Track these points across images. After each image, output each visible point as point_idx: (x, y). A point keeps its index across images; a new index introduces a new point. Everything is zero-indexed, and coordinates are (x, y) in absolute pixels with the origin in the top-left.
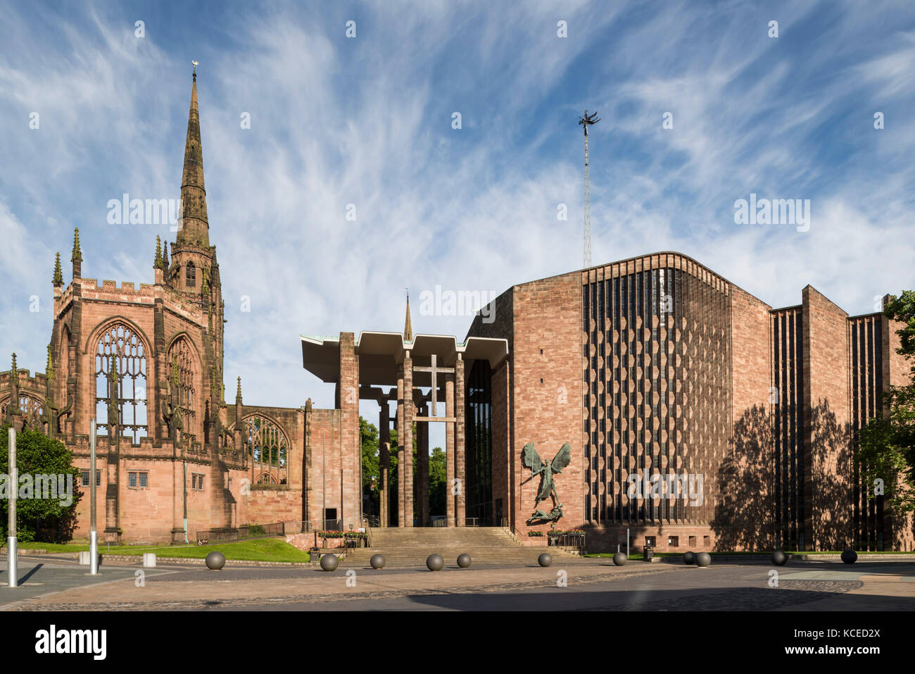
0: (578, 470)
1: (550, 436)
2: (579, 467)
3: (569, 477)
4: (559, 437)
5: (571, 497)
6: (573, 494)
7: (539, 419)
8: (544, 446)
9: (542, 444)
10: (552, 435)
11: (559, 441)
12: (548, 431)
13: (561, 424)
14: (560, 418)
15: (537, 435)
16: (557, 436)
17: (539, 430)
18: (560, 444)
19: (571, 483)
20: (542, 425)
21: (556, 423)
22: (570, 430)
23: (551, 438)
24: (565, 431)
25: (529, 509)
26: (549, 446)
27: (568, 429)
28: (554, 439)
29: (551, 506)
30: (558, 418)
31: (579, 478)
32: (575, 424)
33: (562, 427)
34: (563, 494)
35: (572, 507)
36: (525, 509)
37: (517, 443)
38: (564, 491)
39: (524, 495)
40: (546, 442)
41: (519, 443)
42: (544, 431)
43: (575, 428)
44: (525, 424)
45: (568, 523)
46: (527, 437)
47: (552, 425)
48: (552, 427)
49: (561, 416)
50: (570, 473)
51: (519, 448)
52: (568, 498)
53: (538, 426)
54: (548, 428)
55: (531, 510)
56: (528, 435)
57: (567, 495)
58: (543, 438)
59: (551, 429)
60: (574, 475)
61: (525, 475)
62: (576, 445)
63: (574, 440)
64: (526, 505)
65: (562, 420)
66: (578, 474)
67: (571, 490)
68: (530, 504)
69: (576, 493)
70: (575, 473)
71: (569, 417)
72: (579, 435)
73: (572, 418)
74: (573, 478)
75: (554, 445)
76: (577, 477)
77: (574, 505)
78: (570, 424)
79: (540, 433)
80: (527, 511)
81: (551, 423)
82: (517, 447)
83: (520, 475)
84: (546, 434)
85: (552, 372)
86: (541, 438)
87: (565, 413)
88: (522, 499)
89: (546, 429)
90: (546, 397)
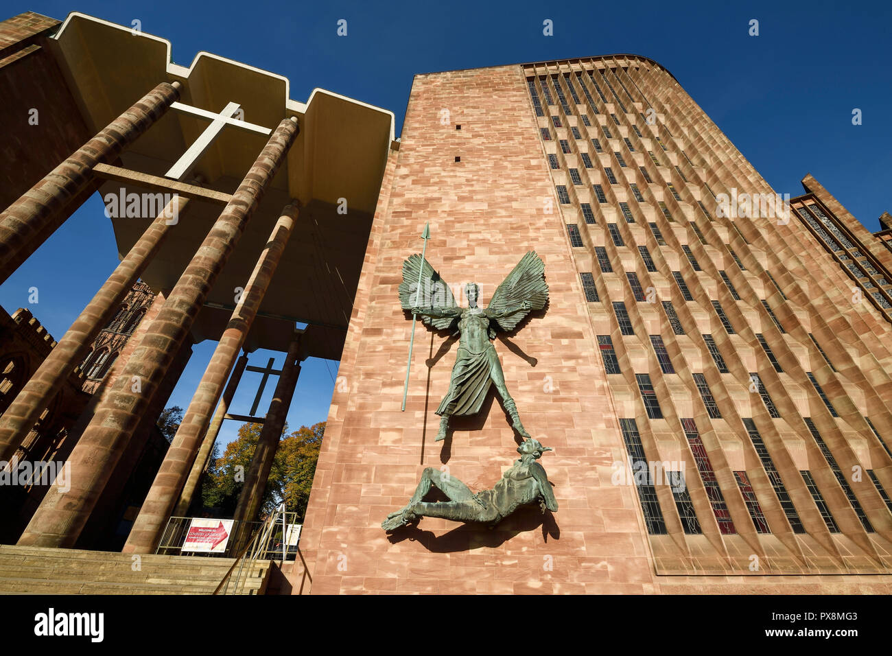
0: (577, 328)
1: (479, 245)
2: (578, 319)
3: (551, 349)
4: (505, 248)
5: (569, 420)
6: (576, 408)
7: (450, 213)
8: (462, 266)
9: (457, 262)
10: (484, 243)
11: (504, 257)
12: (472, 236)
13: (507, 223)
14: (503, 213)
15: (444, 243)
16: (499, 246)
17: (448, 234)
18: (509, 261)
19: (559, 370)
20: (457, 225)
21: (493, 221)
22: (532, 234)
23: (481, 252)
24: (519, 237)
25: (396, 467)
26: (476, 266)
27: (528, 232)
28: (491, 253)
29: (492, 459)
30: (499, 213)
31: (584, 354)
32: (546, 223)
33: (512, 228)
34: (534, 408)
35: (582, 463)
36: (376, 468)
37: (386, 259)
38: (535, 398)
39: (382, 407)
40: (468, 258)
41: (390, 259)
42: (463, 236)
43: (546, 231)
44: (412, 223)
45: (578, 549)
46: (415, 247)
47: (484, 225)
48: (484, 227)
49: (506, 209)
50: (549, 337)
51: (389, 271)
52: (558, 423)
53: (447, 227)
54: (474, 230)
55: (401, 472)
56: (418, 243)
57: (552, 412)
58: (460, 249)
59: (480, 232)
60: (565, 342)
61: (394, 341)
62: (555, 265)
63: (549, 253)
64: (385, 450)
65: (510, 216)
66: (578, 341)
67: (562, 395)
68: (400, 448)
69: (586, 404)
70: (566, 338)
71: (526, 211)
72: (559, 243)
73: (534, 212)
74: (563, 352)
75: (490, 265)
76: (578, 350)
77: (586, 456)
78: (530, 224)
79: (450, 240)
80: (384, 480)
81: (482, 222)
82: (383, 267)
83: (380, 341)
84: (468, 241)
85: (481, 150)
86: (453, 250)
87: (515, 205)
88: (372, 426)
89: (467, 232)
90: (467, 180)
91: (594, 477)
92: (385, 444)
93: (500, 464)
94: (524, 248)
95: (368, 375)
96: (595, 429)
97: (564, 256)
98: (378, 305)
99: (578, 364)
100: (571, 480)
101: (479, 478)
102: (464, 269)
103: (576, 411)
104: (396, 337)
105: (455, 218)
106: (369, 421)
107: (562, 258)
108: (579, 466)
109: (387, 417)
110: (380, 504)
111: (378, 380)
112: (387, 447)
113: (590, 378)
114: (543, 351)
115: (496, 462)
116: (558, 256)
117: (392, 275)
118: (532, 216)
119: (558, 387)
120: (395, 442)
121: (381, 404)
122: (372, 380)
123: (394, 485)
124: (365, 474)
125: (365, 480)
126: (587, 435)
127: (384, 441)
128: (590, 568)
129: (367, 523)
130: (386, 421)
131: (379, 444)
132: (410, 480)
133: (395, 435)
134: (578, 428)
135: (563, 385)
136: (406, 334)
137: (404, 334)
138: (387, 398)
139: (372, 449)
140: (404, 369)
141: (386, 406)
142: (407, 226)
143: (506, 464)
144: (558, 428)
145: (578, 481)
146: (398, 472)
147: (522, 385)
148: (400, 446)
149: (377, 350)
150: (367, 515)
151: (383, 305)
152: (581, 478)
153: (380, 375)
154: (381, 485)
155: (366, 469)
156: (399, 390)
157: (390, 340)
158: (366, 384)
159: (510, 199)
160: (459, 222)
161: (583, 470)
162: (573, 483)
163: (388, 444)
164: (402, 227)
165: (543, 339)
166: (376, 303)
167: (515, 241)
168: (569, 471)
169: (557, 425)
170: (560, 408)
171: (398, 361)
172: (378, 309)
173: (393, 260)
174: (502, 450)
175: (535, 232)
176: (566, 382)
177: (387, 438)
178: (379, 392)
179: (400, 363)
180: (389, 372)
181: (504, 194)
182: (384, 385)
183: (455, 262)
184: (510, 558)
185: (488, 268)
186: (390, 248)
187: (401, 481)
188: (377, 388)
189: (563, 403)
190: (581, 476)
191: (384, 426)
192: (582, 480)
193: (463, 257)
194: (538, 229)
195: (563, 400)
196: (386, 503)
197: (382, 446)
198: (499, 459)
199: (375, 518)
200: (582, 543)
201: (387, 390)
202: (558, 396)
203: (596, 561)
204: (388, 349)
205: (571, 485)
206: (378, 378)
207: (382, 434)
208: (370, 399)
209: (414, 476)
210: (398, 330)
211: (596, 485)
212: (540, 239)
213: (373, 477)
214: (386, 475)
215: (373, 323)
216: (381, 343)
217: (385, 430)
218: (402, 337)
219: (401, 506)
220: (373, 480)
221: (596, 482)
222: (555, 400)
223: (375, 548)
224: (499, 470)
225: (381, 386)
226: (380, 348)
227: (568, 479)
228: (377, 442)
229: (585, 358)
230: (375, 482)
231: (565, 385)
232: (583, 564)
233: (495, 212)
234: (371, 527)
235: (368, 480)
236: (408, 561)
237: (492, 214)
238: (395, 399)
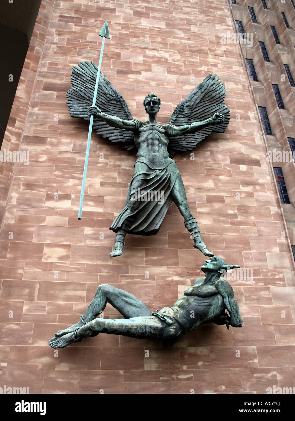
0: (255, 155)
1: (154, 62)
2: (256, 148)
3: (229, 174)
4: (184, 69)
5: (246, 243)
6: (253, 231)
7: (124, 26)
8: (138, 81)
9: (132, 76)
10: (162, 61)
11: (182, 78)
12: (148, 52)
13: (185, 45)
14: (182, 35)
15: (118, 55)
16: (178, 67)
17: (123, 47)
18: (188, 82)
19: (237, 194)
20: (133, 39)
21: (171, 40)
22: (211, 59)
23: (158, 70)
24: (198, 60)
25: (63, 285)
26: (153, 83)
27: (207, 58)
28: (169, 72)
29: (169, 279)
30: (178, 34)
31: (261, 181)
32: (225, 51)
33: (191, 51)
34: (211, 230)
35: (257, 283)
36: (40, 285)
37: (50, 64)
38: (214, 220)
39: (46, 222)
40: (144, 74)
41: (56, 64)
42: (139, 51)
43: (224, 58)
44: (82, 30)
45: (251, 361)
46: (85, 55)
47: (162, 43)
48: (161, 46)
49: (186, 31)
50: (228, 162)
51: (54, 78)
52: (234, 245)
54: (151, 47)
55: (69, 290)
56: (89, 52)
57: (230, 235)
58: (136, 64)
59: (157, 50)
60: (243, 168)
61: (60, 152)
62: (235, 93)
63: (228, 81)
64: (50, 267)
65: (189, 39)
66: (256, 168)
67: (240, 218)
68: (67, 265)
69: (263, 229)
70: (244, 164)
71: (205, 37)
72: (238, 73)
73: (213, 38)
74: (241, 178)
75: (168, 84)
76: (256, 177)
77: (261, 277)
78: (210, 50)
79: (124, 54)
80: (50, 297)
81: (159, 40)
82: (48, 72)
83: (44, 151)
84: (144, 56)
86: (128, 64)
87: (193, 28)
88: (35, 240)
89: (144, 48)
91: (267, 296)
92: (50, 260)
93: (177, 283)
94: (203, 72)
95: (29, 186)
96: (269, 252)
97: (243, 85)
98: (41, 112)
99: (256, 190)
100: (246, 299)
101: (155, 297)
102: (140, 85)
103: (253, 235)
104: (63, 148)
105: (130, 32)
106: (31, 235)
107: (240, 87)
108: (254, 286)
109: (52, 232)
110: (44, 322)
111: (43, 192)
112: (52, 263)
113: (266, 204)
114: (222, 175)
115: (172, 281)
116: (237, 85)
117: (58, 81)
118: (211, 42)
119: (236, 211)
120: (61, 258)
121: (45, 217)
122: (34, 191)
123: (61, 303)
124: (27, 291)
125: (27, 297)
126: (262, 258)
127: (49, 257)
128: (261, 377)
129: (30, 342)
130: (51, 236)
131: (43, 260)
132: (80, 298)
133: (62, 252)
134: (255, 251)
135: (240, 209)
136: (74, 145)
137: (72, 146)
138: (53, 212)
139: (35, 265)
140: (71, 182)
141: (50, 220)
142: (75, 32)
143: (183, 283)
144: (236, 250)
145: (253, 300)
146: (65, 290)
147: (200, 207)
148: (67, 263)
149: (40, 160)
150: (31, 333)
151: (47, 112)
152: (255, 297)
153: (43, 187)
154: (47, 302)
155: (30, 285)
156: (66, 204)
157: (56, 150)
158: (27, 196)
159: (189, 22)
160: (135, 37)
161: (257, 290)
162: (248, 302)
163: (54, 260)
164: (71, 33)
165: (223, 163)
166: (39, 110)
167: (194, 64)
168: (245, 291)
169: (234, 248)
170: (238, 231)
171: (65, 173)
172: (42, 117)
173: (60, 66)
174: (179, 270)
175: (214, 58)
176: (245, 206)
177: (52, 254)
178: (43, 204)
179: (67, 175)
180: (55, 185)
181: (183, 16)
182: (50, 198)
183: (130, 76)
184: (186, 372)
185: (166, 86)
186: (55, 53)
187: (68, 298)
188: (40, 201)
189: (240, 227)
190: (256, 295)
191: (48, 242)
192: (257, 299)
193: (139, 73)
194: (217, 56)
195: (241, 223)
196: (52, 321)
197: (47, 263)
198: (176, 278)
199: (40, 336)
200: (254, 357)
201: (52, 204)
202: (235, 220)
203: (267, 371)
204: (53, 160)
205: (246, 304)
206: (42, 190)
207: (46, 250)
208: (32, 212)
209: (84, 294)
210: (65, 140)
211: (269, 304)
212: (219, 65)
213: (36, 294)
214: (52, 292)
215: (34, 131)
216: (45, 152)
217: (49, 245)
218: (70, 148)
219: (69, 325)
220: (36, 297)
221: (269, 301)
222: (233, 223)
223: (40, 366)
224: (175, 289)
225: (44, 199)
226: (44, 158)
227: (244, 299)
228: (41, 258)
229: (262, 185)
230: (39, 299)
231: (243, 210)
232: (255, 375)
233: (173, 33)
234: (35, 345)
235: (31, 297)
236: (77, 379)
237: (170, 34)
238: (62, 213)
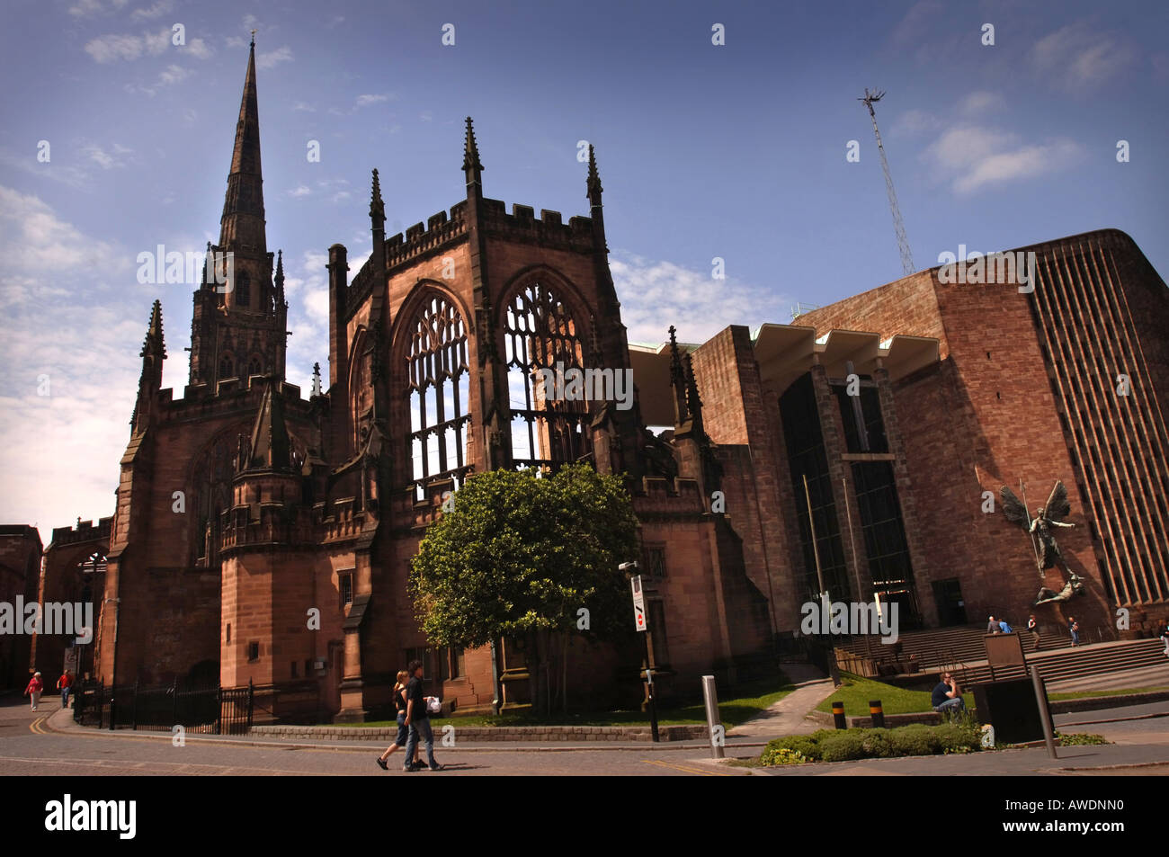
1: (1029, 474)
7: (1008, 450)
10: (1031, 472)
12: (1025, 467)
13: (1040, 456)
14: (1037, 447)
17: (1012, 467)
20: (1015, 459)
21: (1033, 454)
23: (1031, 478)
28: (1037, 479)
30: (1035, 448)
40: (1026, 484)
42: (1019, 467)
43: (1061, 460)
47: (1029, 458)
48: (1029, 460)
49: (1037, 443)
53: (1009, 459)
54: (1024, 463)
58: (1021, 477)
63: (1064, 477)
65: (1040, 450)
71: (1048, 445)
72: (1069, 470)
73: (1053, 445)
75: (1038, 488)
78: (1052, 455)
79: (1014, 471)
81: (1027, 455)
84: (1023, 471)
85: (1009, 383)
86: (1018, 478)
87: (1042, 440)
88: (1012, 574)
89: (1021, 465)
90: (1011, 418)
94: (1052, 475)
95: (1002, 553)
116: (1069, 479)
118: (1052, 449)
138: (1013, 562)
140: (1016, 549)
141: (1014, 566)
153: (1007, 553)
156: (1016, 559)
159: (1038, 435)
160: (1016, 457)
167: (1047, 470)
177: (1019, 578)
181: (1035, 430)
182: (1010, 557)
183: (1021, 487)
185: (1037, 490)
193: (1024, 483)
194: (1057, 459)
201: (1011, 560)
210: (1007, 530)
218: (1009, 534)
226: (1002, 540)
233: (1032, 447)
237: (1030, 449)
238: (1016, 562)
